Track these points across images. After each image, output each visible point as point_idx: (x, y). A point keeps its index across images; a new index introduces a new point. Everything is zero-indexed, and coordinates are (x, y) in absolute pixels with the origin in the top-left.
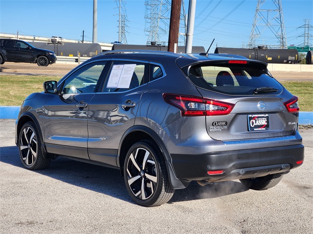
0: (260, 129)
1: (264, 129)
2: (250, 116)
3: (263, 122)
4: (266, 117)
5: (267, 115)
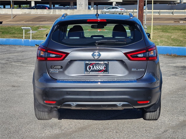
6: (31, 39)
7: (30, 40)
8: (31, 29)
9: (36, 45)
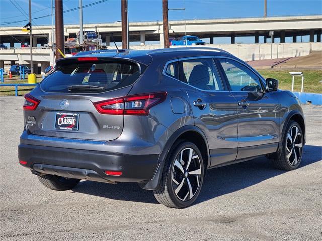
0: (66, 128)
1: (72, 129)
2: (58, 114)
3: (72, 121)
4: (75, 117)
5: (76, 115)
6: (302, 91)
7: (300, 93)
8: (302, 75)
9: (309, 102)
